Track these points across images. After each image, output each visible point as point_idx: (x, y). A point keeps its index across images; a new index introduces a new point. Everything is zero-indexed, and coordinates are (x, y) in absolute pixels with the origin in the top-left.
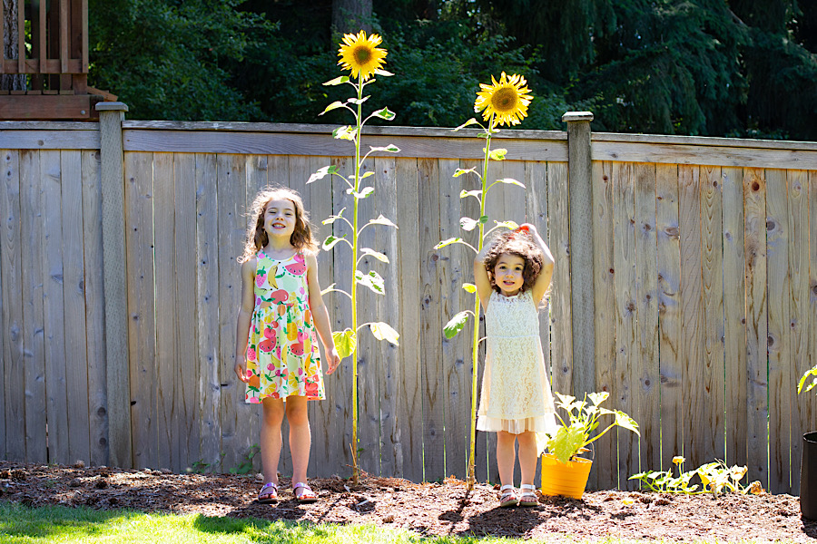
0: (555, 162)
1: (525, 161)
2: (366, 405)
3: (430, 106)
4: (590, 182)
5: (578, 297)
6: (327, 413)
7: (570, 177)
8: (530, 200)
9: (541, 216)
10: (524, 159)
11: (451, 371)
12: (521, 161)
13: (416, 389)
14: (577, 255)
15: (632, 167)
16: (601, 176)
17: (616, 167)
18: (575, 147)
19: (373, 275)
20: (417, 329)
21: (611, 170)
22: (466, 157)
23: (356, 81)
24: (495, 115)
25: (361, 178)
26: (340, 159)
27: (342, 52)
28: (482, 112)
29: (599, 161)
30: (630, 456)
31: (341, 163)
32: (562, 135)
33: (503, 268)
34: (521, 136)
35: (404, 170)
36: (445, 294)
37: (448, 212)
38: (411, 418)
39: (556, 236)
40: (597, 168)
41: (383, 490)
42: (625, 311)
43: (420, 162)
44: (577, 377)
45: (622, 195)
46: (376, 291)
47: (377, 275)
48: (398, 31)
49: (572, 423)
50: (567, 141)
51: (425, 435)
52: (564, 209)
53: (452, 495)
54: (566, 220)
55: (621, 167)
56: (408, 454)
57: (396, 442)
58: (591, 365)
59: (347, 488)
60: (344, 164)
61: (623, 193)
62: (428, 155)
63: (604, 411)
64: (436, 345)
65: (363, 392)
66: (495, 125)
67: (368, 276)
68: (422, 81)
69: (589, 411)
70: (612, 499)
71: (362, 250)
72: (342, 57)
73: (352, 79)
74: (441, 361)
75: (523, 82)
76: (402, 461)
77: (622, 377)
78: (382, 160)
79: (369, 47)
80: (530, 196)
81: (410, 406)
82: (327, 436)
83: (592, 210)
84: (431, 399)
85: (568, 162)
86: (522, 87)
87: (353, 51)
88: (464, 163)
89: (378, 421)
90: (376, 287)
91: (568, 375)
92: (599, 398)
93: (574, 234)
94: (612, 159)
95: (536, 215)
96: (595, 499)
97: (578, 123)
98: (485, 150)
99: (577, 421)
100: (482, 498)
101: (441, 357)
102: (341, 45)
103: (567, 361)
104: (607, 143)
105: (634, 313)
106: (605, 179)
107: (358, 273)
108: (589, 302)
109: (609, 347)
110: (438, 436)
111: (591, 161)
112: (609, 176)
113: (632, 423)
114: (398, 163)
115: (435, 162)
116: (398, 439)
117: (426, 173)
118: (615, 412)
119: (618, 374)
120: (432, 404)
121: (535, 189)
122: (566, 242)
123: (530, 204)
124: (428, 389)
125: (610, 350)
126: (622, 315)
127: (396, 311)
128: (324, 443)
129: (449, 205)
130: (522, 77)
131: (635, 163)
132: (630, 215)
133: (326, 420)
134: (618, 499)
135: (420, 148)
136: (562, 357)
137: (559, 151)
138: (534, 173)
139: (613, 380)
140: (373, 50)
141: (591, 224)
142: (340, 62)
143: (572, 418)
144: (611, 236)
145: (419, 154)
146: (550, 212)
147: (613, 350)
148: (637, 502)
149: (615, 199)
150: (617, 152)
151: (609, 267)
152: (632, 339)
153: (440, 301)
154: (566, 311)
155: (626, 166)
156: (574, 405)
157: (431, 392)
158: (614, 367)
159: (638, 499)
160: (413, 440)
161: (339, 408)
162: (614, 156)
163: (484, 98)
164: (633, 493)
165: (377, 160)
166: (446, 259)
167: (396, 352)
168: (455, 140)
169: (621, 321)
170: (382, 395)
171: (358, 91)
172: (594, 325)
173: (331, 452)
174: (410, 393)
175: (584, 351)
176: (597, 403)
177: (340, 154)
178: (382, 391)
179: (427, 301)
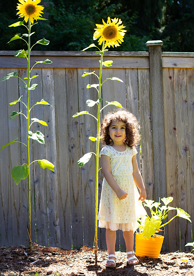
0: (142, 69)
1: (125, 69)
2: (39, 205)
3: (79, 44)
4: (161, 80)
5: (156, 144)
6: (18, 210)
7: (150, 77)
8: (128, 90)
9: (135, 99)
10: (125, 67)
11: (86, 186)
12: (123, 69)
13: (67, 196)
14: (155, 120)
15: (185, 71)
16: (168, 76)
17: (176, 71)
18: (153, 60)
19: (38, 133)
20: (67, 163)
21: (174, 73)
22: (93, 67)
23: (27, 24)
24: (105, 42)
25: (31, 79)
26: (23, 70)
27: (19, 8)
28: (98, 40)
29: (167, 68)
30: (186, 231)
31: (23, 72)
32: (145, 53)
33: (114, 128)
34: (123, 55)
35: (58, 75)
36: (82, 144)
37: (83, 98)
38: (64, 212)
39: (144, 110)
40: (165, 72)
41: (46, 254)
42: (183, 151)
43: (67, 70)
44: (156, 188)
45: (180, 87)
46: (40, 142)
47: (40, 133)
48: (61, 5)
49: (152, 215)
50: (148, 57)
51: (72, 221)
52: (148, 95)
53: (85, 257)
54: (149, 101)
55: (179, 71)
56: (63, 232)
57: (56, 226)
58: (164, 181)
59: (26, 254)
60: (25, 72)
61: (180, 85)
62: (71, 66)
63: (170, 208)
64: (78, 172)
65: (38, 198)
66: (106, 47)
67: (36, 133)
68: (74, 31)
69: (162, 209)
70: (176, 258)
71: (32, 119)
72: (18, 11)
73: (24, 23)
74: (80, 180)
75: (120, 22)
76: (60, 236)
77: (182, 187)
78: (46, 70)
79: (34, 4)
80: (128, 88)
81: (64, 206)
82: (18, 223)
83: (163, 95)
84: (75, 202)
85: (149, 69)
86: (120, 25)
87: (25, 7)
88: (91, 70)
89: (46, 214)
90: (40, 140)
91: (151, 187)
92: (168, 200)
93: (153, 109)
94: (174, 67)
95: (132, 98)
96: (166, 258)
97: (154, 47)
98: (100, 61)
99: (155, 214)
100: (102, 258)
101: (80, 178)
102: (18, 4)
103: (150, 180)
104: (171, 58)
105: (188, 152)
106: (170, 78)
107: (30, 132)
108: (162, 146)
109: (174, 171)
110: (79, 222)
111: (162, 68)
112: (172, 76)
113: (187, 215)
114: (55, 71)
115: (75, 70)
116: (57, 224)
117: (70, 77)
118: (177, 209)
119: (179, 185)
120: (76, 204)
121: (131, 84)
122: (149, 113)
123: (129, 92)
124: (74, 196)
125: (174, 173)
126: (181, 153)
127: (55, 153)
128: (16, 227)
129: (84, 94)
130: (120, 20)
131: (186, 69)
132: (185, 97)
133: (18, 214)
134: (179, 258)
135: (67, 63)
136: (148, 177)
137: (144, 63)
138: (130, 76)
139: (177, 190)
140: (36, 6)
141: (162, 103)
142: (18, 13)
143: (153, 213)
144: (174, 109)
145: (67, 66)
146: (140, 96)
147: (176, 173)
148: (190, 259)
149: (176, 88)
150: (177, 63)
151: (173, 126)
152: (187, 167)
153: (79, 147)
154: (149, 151)
155: (182, 71)
156: (153, 205)
157: (76, 198)
158: (177, 182)
159: (191, 258)
160: (66, 224)
161: (25, 207)
162: (175, 65)
163: (99, 32)
164: (188, 254)
165: (43, 70)
166: (82, 124)
167: (56, 176)
168: (86, 58)
169: (180, 157)
170: (48, 199)
171: (28, 30)
172: (165, 159)
173: (21, 232)
174: (64, 198)
175: (160, 174)
176: (166, 204)
177: (23, 67)
178: (48, 197)
179: (72, 148)
